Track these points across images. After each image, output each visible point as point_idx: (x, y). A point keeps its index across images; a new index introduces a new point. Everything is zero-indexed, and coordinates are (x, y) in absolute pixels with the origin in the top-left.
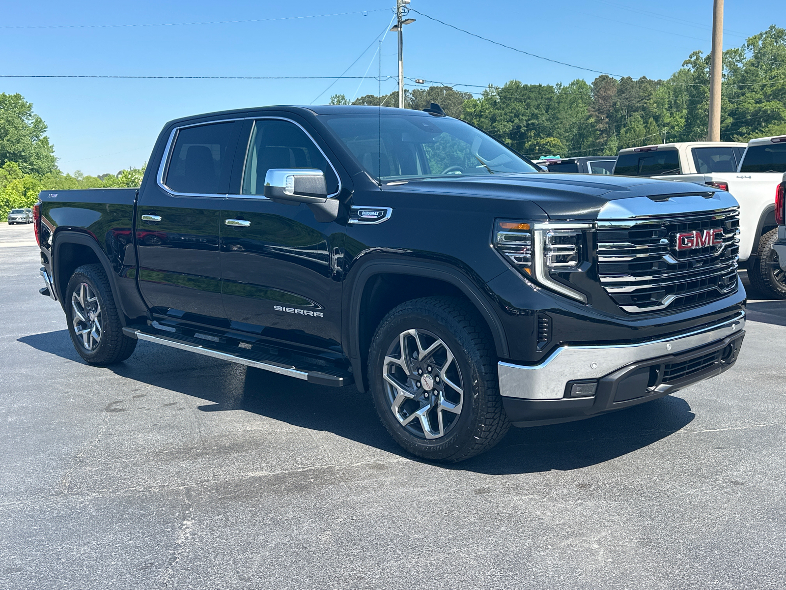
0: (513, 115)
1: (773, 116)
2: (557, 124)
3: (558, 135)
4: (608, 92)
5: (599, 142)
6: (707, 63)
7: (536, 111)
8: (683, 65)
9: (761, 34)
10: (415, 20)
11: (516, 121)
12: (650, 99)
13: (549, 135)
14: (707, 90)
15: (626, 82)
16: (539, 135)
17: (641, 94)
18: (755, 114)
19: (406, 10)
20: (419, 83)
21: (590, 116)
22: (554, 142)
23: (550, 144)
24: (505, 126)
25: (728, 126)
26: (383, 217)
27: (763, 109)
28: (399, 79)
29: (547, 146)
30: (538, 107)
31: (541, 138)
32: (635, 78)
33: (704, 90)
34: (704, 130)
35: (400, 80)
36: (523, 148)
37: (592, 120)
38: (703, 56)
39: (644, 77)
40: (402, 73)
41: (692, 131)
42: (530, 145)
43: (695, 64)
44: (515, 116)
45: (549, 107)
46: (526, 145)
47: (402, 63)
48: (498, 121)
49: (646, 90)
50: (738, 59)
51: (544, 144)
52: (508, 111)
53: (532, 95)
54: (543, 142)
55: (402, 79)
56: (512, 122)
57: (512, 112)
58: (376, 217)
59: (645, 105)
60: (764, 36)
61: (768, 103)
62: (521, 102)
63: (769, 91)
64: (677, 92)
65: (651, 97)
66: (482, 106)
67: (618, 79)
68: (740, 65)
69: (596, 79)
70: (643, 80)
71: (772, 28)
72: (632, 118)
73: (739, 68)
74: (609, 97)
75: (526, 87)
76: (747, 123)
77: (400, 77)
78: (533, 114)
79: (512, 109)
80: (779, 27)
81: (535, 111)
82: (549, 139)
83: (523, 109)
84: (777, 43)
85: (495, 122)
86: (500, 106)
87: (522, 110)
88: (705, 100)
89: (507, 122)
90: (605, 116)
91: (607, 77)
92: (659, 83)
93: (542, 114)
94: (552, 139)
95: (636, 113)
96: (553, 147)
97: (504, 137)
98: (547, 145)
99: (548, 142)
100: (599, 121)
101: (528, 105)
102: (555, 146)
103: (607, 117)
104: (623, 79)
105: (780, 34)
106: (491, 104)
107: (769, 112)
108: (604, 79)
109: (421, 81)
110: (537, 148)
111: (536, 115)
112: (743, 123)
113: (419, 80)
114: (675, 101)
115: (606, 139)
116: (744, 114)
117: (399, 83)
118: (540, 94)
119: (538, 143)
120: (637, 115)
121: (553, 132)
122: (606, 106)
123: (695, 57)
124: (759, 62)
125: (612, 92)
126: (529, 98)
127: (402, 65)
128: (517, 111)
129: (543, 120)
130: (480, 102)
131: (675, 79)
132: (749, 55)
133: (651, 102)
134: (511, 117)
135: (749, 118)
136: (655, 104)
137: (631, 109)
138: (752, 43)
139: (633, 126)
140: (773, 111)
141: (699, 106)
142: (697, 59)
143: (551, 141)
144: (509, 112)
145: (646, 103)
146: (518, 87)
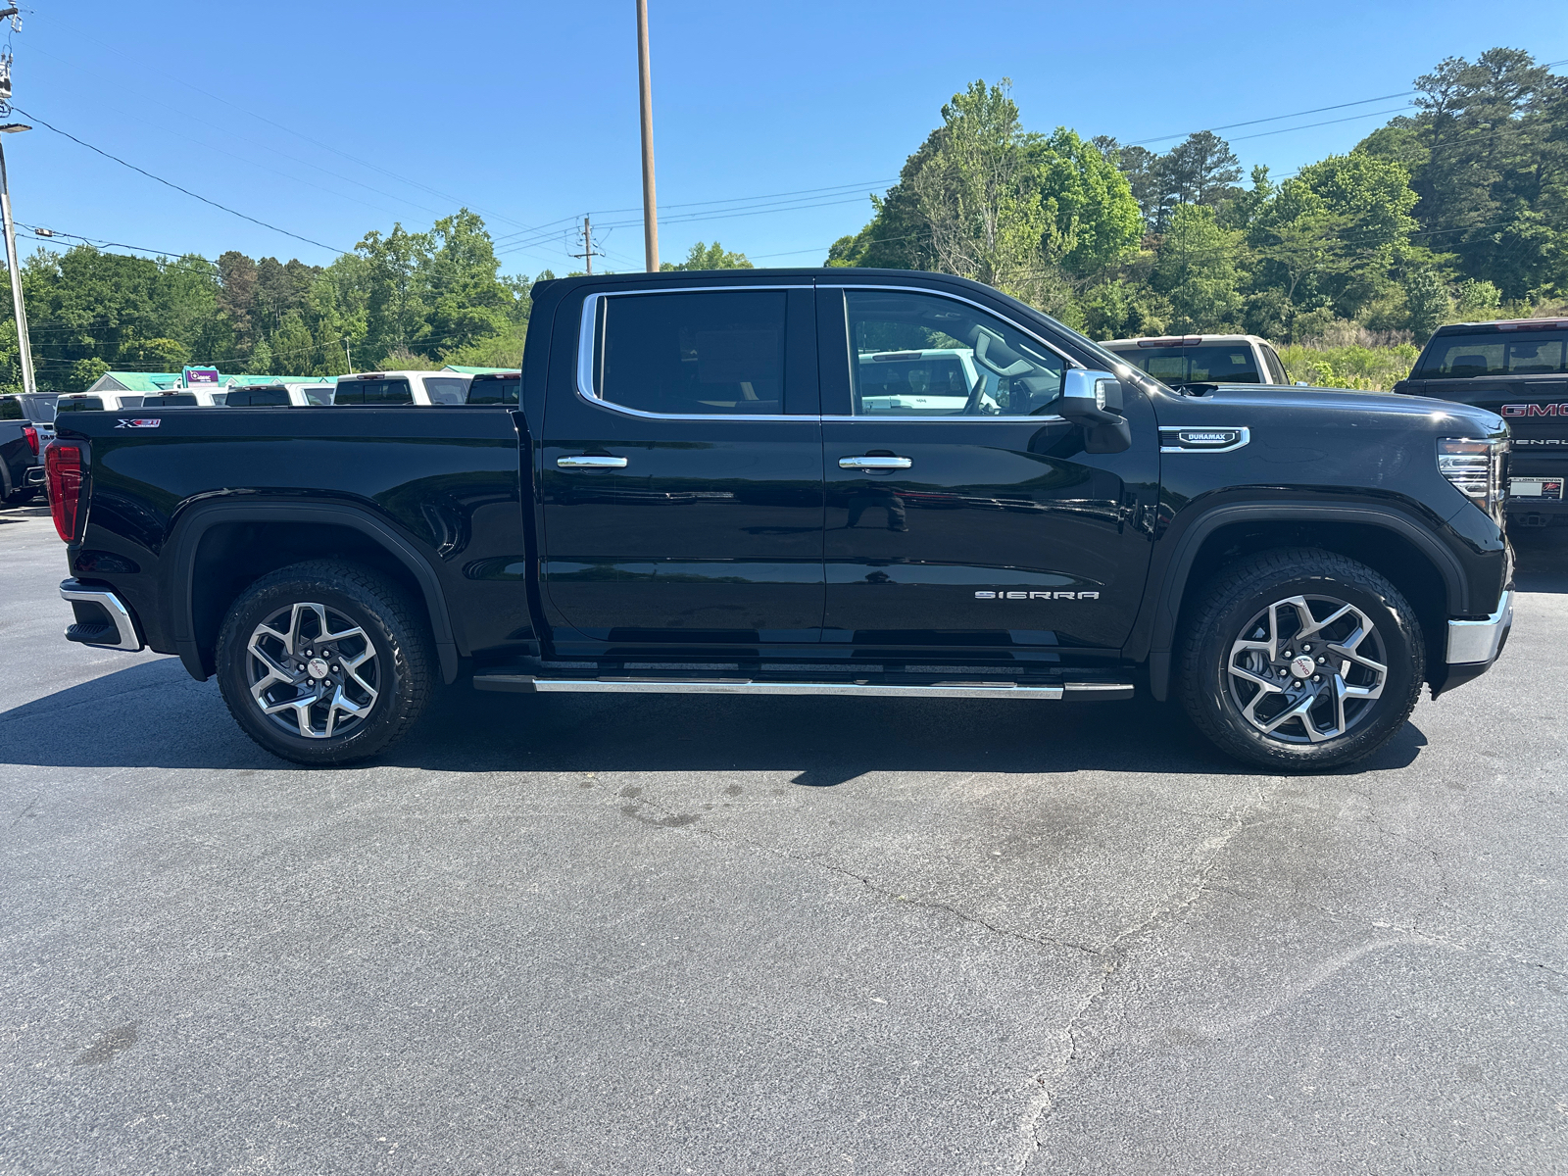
0: (92, 299)
1: (481, 326)
2: (170, 318)
3: (174, 335)
4: (246, 277)
5: (241, 349)
6: (388, 249)
7: (132, 296)
8: (356, 249)
9: (451, 218)
10: (31, 128)
11: (100, 309)
12: (308, 292)
13: (160, 335)
14: (393, 285)
15: (268, 267)
16: (141, 333)
17: (295, 283)
18: (460, 323)
19: (6, 109)
20: (42, 234)
21: (219, 310)
22: (169, 346)
23: (163, 349)
24: (79, 316)
25: (426, 336)
26: (1236, 441)
27: (469, 316)
28: (4, 226)
29: (157, 352)
30: (135, 290)
31: (146, 338)
32: (284, 261)
33: (389, 286)
34: (394, 339)
35: (7, 228)
36: (116, 353)
37: (222, 316)
38: (383, 239)
39: (295, 260)
40: (9, 214)
41: (378, 341)
42: (128, 349)
43: (373, 249)
44: (96, 300)
45: (153, 291)
46: (121, 348)
47: (8, 198)
48: (65, 307)
49: (300, 278)
50: (428, 247)
51: (152, 348)
52: (82, 292)
53: (122, 271)
54: (149, 344)
55: (11, 226)
56: (93, 310)
57: (89, 295)
58: (1224, 442)
59: (303, 300)
60: (455, 221)
61: (474, 309)
62: (103, 279)
63: (473, 293)
64: (345, 287)
65: (310, 288)
66: (31, 282)
67: (257, 259)
68: (430, 256)
69: (221, 256)
70: (294, 265)
71: (464, 211)
72: (286, 316)
73: (430, 260)
74: (246, 283)
75: (108, 258)
76: (451, 333)
77: (7, 222)
78: (127, 301)
79: (89, 290)
80: (472, 211)
81: (130, 295)
82: (160, 341)
83: (109, 291)
84: (471, 231)
85: (60, 309)
86: (67, 283)
87: (107, 292)
88: (392, 298)
89: (84, 310)
90: (244, 311)
91: (239, 255)
92: (317, 270)
93: (144, 302)
94: (165, 340)
95: (291, 311)
96: (168, 353)
97: (80, 333)
98: (157, 349)
99: (159, 345)
100: (235, 317)
101: (117, 287)
102: (171, 351)
103: (248, 313)
104: (263, 260)
105: (474, 221)
106: (48, 279)
107: (477, 320)
108: (235, 257)
109: (47, 232)
110: (142, 353)
111: (133, 302)
112: (445, 332)
113: (42, 230)
114: (345, 298)
115: (250, 344)
116: (446, 321)
117: (4, 231)
118: (134, 270)
119: (141, 346)
120: (293, 313)
121: (165, 329)
122: (243, 298)
123: (372, 240)
124: (453, 255)
125: (251, 277)
126: (117, 274)
127: (8, 201)
128: (99, 294)
129: (147, 311)
130: (27, 275)
131: (339, 266)
132: (440, 244)
133: (312, 296)
134: (90, 302)
135: (453, 326)
136: (318, 300)
137: (283, 305)
138: (442, 227)
139: (289, 328)
140: (481, 320)
141: (384, 307)
142: (376, 242)
143: (165, 344)
144: (85, 295)
145: (303, 297)
146: (94, 256)
